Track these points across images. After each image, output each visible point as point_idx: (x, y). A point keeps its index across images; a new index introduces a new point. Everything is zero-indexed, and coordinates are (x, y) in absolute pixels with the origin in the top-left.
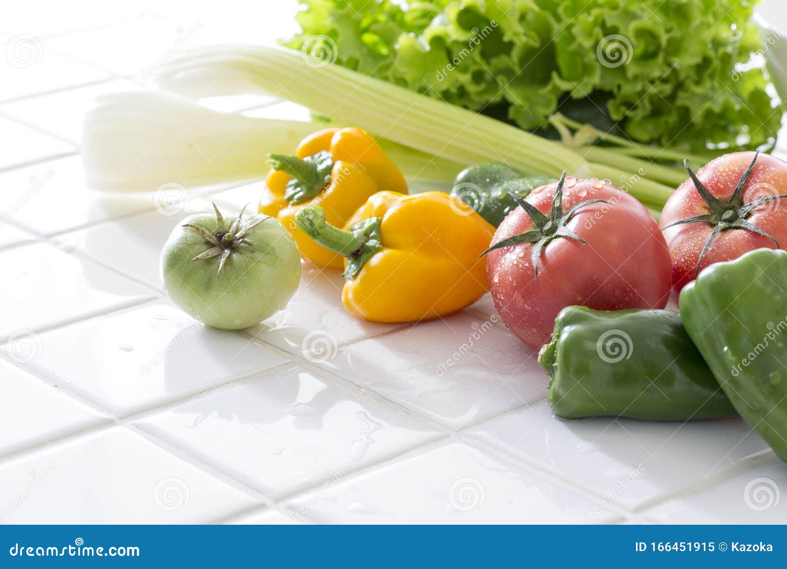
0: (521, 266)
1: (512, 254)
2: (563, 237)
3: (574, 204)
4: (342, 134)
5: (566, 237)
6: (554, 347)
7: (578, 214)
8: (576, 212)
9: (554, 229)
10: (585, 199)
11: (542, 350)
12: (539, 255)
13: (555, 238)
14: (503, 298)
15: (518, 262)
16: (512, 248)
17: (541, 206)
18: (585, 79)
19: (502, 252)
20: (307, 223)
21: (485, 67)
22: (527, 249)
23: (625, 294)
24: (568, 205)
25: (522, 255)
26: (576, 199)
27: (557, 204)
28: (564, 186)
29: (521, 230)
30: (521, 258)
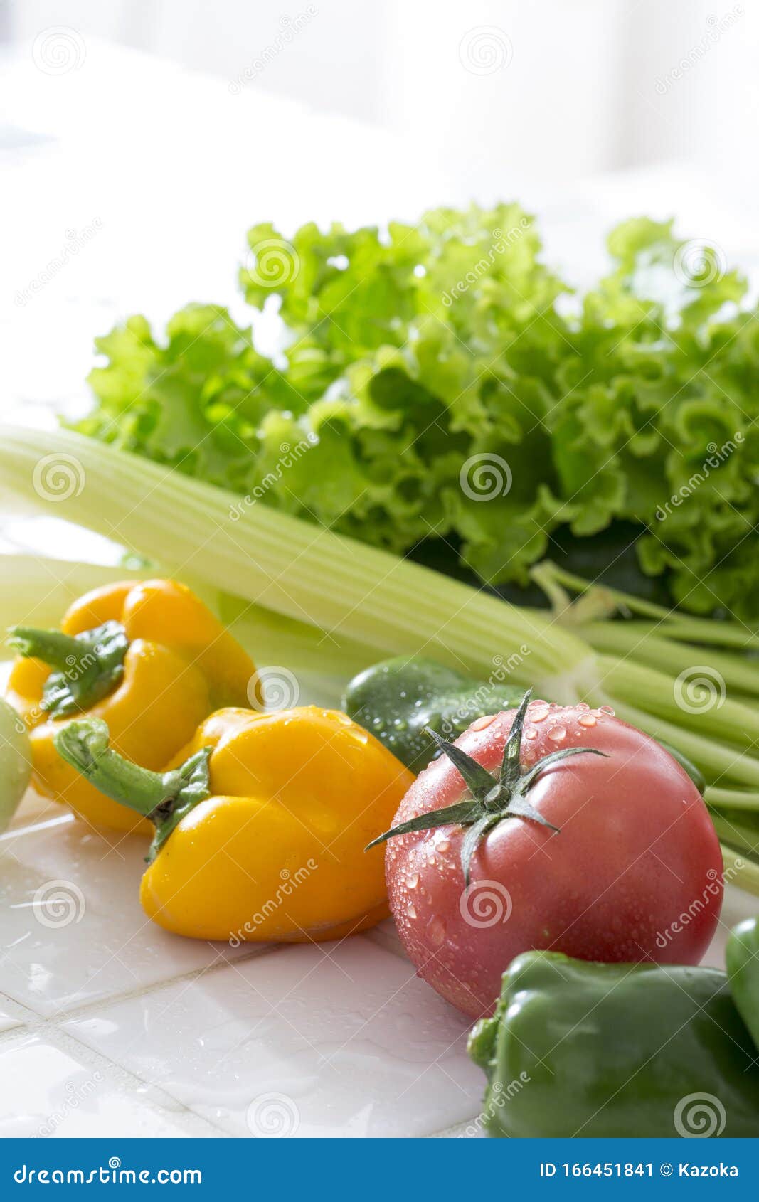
0: (441, 868)
1: (427, 844)
2: (519, 817)
3: (543, 755)
4: (145, 591)
5: (524, 818)
6: (495, 1026)
7: (549, 772)
8: (546, 769)
9: (504, 800)
10: (563, 745)
11: (475, 1029)
12: (475, 849)
13: (506, 817)
14: (409, 926)
15: (436, 861)
16: (429, 832)
17: (482, 757)
18: (598, 502)
19: (410, 839)
20: (77, 748)
21: (422, 472)
22: (453, 836)
23: (630, 925)
24: (531, 756)
25: (444, 848)
26: (549, 746)
27: (512, 754)
28: (526, 718)
29: (445, 799)
30: (442, 853)
